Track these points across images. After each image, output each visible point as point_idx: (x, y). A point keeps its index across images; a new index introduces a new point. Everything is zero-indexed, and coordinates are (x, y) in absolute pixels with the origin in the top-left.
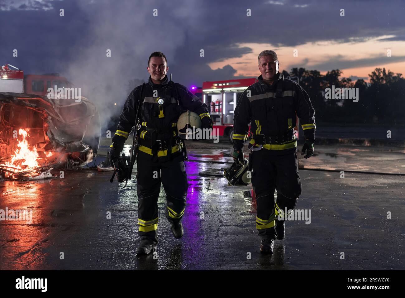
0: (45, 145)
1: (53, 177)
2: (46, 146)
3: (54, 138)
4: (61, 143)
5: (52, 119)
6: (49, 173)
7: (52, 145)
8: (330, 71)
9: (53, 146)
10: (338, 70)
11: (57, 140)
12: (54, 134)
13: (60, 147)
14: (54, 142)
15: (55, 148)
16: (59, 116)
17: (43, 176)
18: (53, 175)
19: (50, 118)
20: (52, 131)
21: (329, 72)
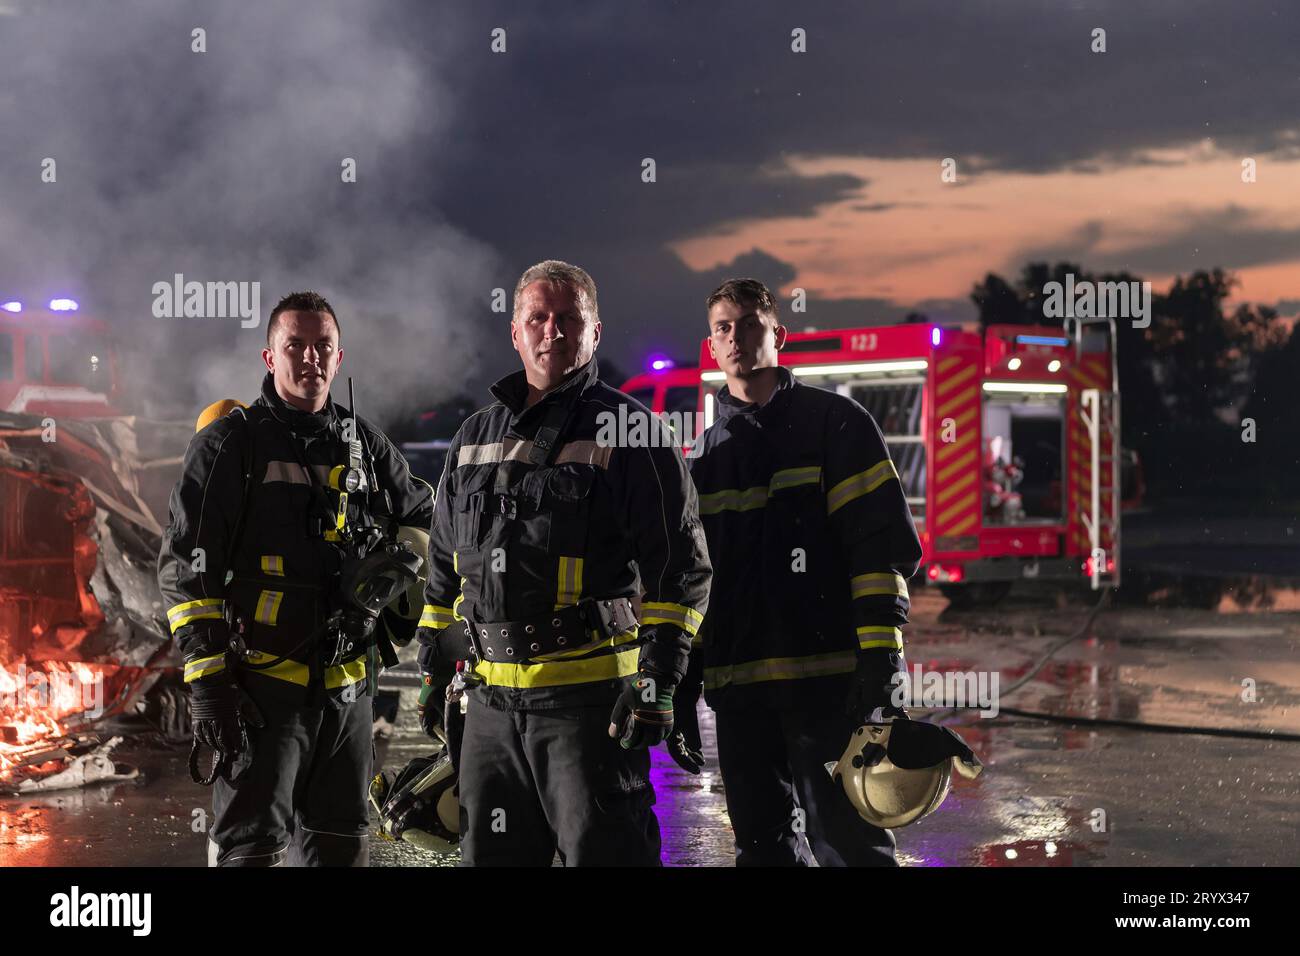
0: (81, 635)
1: (122, 776)
2: (85, 640)
3: (120, 603)
4: (147, 623)
5: (109, 522)
6: (103, 759)
7: (111, 636)
8: (1186, 276)
9: (116, 638)
10: (1218, 273)
11: (132, 612)
12: (120, 588)
13: (148, 644)
14: (120, 620)
15: (122, 648)
16: (137, 509)
17: (81, 774)
18: (119, 770)
19: (103, 515)
20: (111, 572)
21: (1179, 282)
